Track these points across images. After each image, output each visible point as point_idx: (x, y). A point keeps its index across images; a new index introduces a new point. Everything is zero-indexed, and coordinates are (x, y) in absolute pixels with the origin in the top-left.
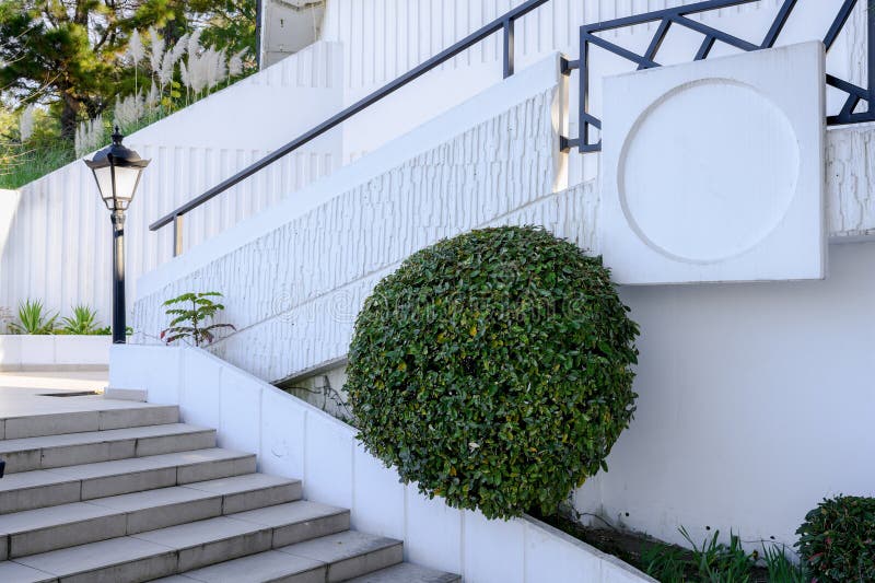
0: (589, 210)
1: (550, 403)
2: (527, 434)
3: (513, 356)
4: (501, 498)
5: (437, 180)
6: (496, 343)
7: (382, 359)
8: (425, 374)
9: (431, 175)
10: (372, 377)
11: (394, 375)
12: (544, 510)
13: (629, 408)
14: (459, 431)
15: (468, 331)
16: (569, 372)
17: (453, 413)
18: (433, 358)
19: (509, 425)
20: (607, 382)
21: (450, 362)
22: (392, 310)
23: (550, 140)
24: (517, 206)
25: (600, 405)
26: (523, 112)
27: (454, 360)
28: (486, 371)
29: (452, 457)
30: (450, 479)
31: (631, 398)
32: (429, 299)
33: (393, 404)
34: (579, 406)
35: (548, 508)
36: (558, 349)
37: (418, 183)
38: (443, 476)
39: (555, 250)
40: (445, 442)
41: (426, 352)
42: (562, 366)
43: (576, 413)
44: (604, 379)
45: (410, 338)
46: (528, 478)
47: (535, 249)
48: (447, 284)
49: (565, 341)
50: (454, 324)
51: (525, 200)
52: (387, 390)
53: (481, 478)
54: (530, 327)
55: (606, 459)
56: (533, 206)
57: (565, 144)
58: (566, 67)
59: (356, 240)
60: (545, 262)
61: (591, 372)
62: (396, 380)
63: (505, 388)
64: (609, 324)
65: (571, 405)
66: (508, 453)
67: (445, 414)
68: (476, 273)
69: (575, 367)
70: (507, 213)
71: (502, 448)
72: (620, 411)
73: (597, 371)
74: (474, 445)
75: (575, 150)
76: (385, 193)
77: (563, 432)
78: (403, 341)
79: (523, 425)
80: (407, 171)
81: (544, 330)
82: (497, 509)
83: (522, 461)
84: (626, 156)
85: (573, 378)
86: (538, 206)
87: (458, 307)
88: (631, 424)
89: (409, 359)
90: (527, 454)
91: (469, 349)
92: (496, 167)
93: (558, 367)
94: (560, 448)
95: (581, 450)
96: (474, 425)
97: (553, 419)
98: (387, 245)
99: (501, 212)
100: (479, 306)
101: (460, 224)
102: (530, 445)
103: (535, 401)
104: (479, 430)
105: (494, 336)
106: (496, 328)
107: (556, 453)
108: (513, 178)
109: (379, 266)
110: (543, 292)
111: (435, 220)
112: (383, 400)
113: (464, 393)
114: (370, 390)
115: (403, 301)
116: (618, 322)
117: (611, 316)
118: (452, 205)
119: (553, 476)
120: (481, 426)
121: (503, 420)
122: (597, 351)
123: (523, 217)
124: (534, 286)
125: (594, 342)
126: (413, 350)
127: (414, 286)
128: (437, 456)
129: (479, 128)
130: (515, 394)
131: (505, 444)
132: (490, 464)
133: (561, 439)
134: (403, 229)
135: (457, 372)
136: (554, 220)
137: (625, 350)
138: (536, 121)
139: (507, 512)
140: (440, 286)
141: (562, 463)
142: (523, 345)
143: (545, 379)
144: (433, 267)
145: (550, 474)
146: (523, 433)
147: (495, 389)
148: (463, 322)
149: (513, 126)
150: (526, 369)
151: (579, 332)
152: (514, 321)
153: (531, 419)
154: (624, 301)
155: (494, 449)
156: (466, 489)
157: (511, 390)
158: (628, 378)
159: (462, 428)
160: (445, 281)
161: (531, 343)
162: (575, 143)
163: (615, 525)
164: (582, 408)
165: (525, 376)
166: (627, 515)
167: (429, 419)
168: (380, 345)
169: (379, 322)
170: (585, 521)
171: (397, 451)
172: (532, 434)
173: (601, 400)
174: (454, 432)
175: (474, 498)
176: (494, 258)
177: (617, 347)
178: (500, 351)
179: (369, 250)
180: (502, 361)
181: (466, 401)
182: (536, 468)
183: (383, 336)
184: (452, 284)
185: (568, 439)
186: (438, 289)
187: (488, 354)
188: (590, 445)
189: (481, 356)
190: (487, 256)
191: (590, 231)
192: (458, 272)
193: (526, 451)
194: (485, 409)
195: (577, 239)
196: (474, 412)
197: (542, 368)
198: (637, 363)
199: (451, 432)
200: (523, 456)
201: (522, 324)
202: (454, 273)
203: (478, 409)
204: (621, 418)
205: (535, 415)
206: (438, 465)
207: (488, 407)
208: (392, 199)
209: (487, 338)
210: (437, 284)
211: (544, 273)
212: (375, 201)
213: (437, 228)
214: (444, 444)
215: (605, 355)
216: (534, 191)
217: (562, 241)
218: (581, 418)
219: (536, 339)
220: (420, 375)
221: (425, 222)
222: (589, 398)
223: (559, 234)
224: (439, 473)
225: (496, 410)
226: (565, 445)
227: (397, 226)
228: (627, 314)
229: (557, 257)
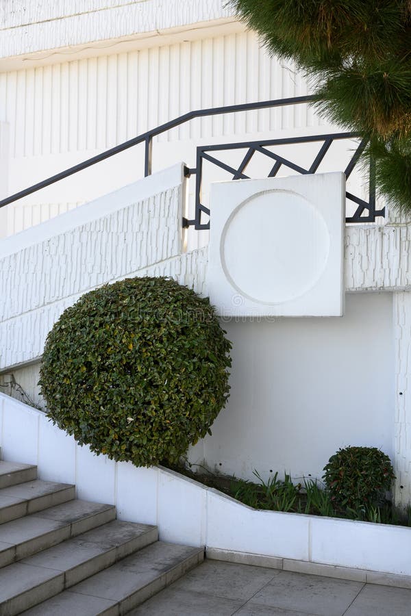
0: (201, 267)
1: (178, 392)
2: (164, 412)
3: (156, 363)
4: (146, 453)
5: (99, 242)
6: (146, 354)
7: (69, 365)
8: (99, 374)
9: (94, 238)
10: (62, 376)
11: (77, 374)
12: (171, 460)
13: (225, 395)
14: (121, 410)
15: (127, 346)
16: (191, 373)
17: (117, 399)
18: (104, 364)
19: (153, 406)
20: (214, 379)
21: (115, 366)
22: (75, 331)
23: (176, 220)
24: (153, 262)
25: (209, 393)
26: (159, 199)
27: (118, 365)
28: (138, 372)
29: (115, 427)
30: (113, 441)
31: (227, 389)
32: (101, 325)
33: (76, 394)
34: (196, 394)
35: (174, 460)
36: (184, 358)
37: (84, 242)
38: (109, 440)
39: (181, 294)
40: (112, 417)
41: (99, 360)
42: (187, 369)
43: (194, 398)
44: (212, 377)
45: (89, 351)
46: (164, 439)
47: (169, 294)
48: (113, 316)
49: (188, 353)
50: (118, 342)
51: (159, 259)
52: (72, 384)
53: (134, 440)
54: (167, 344)
55: (211, 428)
56: (164, 262)
57: (186, 223)
58: (187, 172)
59: (38, 280)
60: (175, 303)
61: (204, 372)
62: (78, 377)
63: (151, 383)
64: (214, 342)
65: (192, 393)
66: (152, 424)
67: (111, 400)
68: (132, 308)
69: (194, 369)
70: (147, 266)
71: (148, 420)
72: (221, 397)
73: (207, 371)
74: (130, 419)
75: (192, 227)
76: (60, 249)
77: (186, 410)
78: (83, 353)
79: (161, 406)
80: (77, 234)
81: (176, 346)
82: (143, 460)
83: (160, 429)
84: (225, 235)
85: (193, 376)
86: (167, 263)
87: (120, 331)
88: (226, 405)
89: (88, 365)
90: (163, 424)
91: (128, 358)
92: (140, 235)
93: (184, 370)
94: (184, 420)
95: (197, 421)
96: (131, 407)
97: (181, 402)
98: (62, 285)
99: (143, 266)
100: (134, 331)
101: (114, 272)
102: (165, 419)
103: (170, 391)
104: (133, 409)
105: (144, 350)
106: (146, 344)
107: (181, 423)
108: (151, 244)
109: (55, 298)
110: (175, 322)
111: (97, 269)
112: (69, 391)
113: (125, 386)
114: (60, 384)
115: (83, 326)
116: (220, 341)
117: (215, 337)
118: (109, 259)
119: (179, 438)
120: (135, 407)
121: (149, 403)
122: (207, 359)
123: (157, 270)
124: (169, 318)
125: (206, 354)
126: (90, 358)
127: (90, 316)
128: (105, 427)
129: (128, 208)
130: (157, 386)
131: (150, 418)
132: (140, 431)
133: (185, 415)
134: (73, 275)
135: (120, 372)
136: (178, 273)
137: (224, 359)
138: (167, 207)
139: (148, 463)
140: (108, 317)
141: (185, 430)
142: (162, 355)
143: (176, 377)
144: (103, 304)
145: (177, 437)
146: (162, 411)
147: (145, 384)
148: (124, 341)
149: (152, 209)
150: (164, 371)
151: (197, 347)
152: (156, 340)
153: (167, 402)
154: (223, 327)
155: (143, 421)
156: (124, 447)
157: (154, 384)
158: (226, 376)
159: (123, 408)
160: (111, 314)
161: (167, 354)
162: (192, 223)
163: (212, 471)
164: (198, 395)
165: (164, 375)
166: (221, 464)
167: (101, 403)
168: (67, 355)
169: (66, 340)
170: (194, 469)
171: (78, 424)
172: (167, 411)
173: (210, 390)
174: (118, 410)
175: (128, 453)
176: (143, 299)
177: (219, 357)
178: (148, 359)
179: (48, 286)
180: (149, 366)
181: (126, 391)
182: (169, 434)
183: (69, 349)
184: (116, 316)
185: (189, 415)
186: (107, 318)
187: (141, 361)
188: (202, 418)
189: (135, 363)
190: (139, 297)
191: (202, 282)
192: (120, 308)
193: (163, 422)
194: (138, 396)
195: (193, 286)
196: (131, 398)
197: (174, 370)
198: (230, 367)
199: (115, 411)
200: (161, 425)
201: (161, 342)
202: (117, 308)
203: (134, 396)
204: (221, 401)
205: (169, 400)
206: (105, 433)
207: (140, 395)
208: (66, 253)
209: (139, 351)
210: (106, 315)
211: (175, 310)
212: (53, 253)
213: (98, 274)
214: (110, 419)
215: (212, 362)
216: (165, 253)
217: (185, 288)
218: (197, 401)
219: (170, 352)
220: (95, 374)
221: (90, 270)
222: (203, 389)
223: (181, 283)
224: (106, 438)
225: (145, 397)
226: (187, 418)
227: (69, 271)
228: (225, 335)
229: (183, 299)
